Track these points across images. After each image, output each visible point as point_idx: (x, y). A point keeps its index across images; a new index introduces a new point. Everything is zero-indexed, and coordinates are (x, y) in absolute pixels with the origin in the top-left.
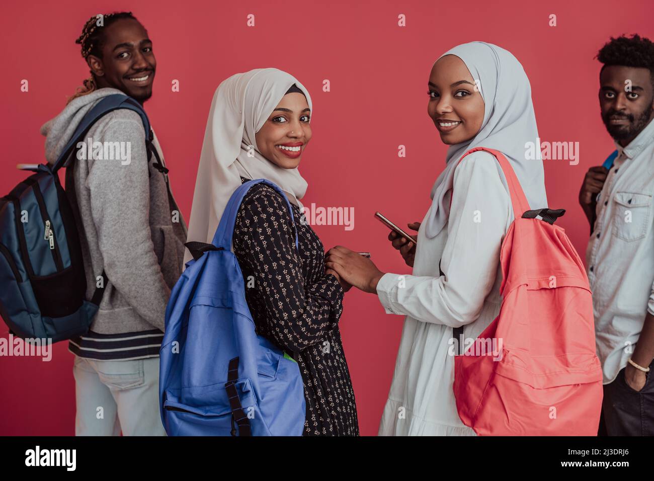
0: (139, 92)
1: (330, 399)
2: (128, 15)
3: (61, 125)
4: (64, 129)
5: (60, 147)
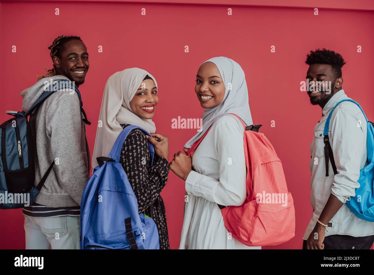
0: (77, 80)
2: (78, 38)
3: (34, 91)
4: (35, 93)
5: (32, 103)
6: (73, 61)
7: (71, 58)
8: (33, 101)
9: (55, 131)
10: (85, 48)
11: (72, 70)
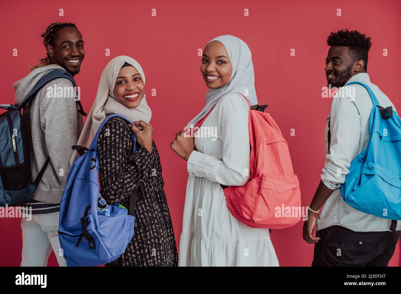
0: (72, 69)
1: (148, 234)
2: (73, 25)
3: (27, 83)
4: (28, 85)
5: (25, 95)
6: (67, 50)
7: (65, 47)
8: (26, 93)
9: (49, 124)
10: (80, 35)
11: (66, 59)
